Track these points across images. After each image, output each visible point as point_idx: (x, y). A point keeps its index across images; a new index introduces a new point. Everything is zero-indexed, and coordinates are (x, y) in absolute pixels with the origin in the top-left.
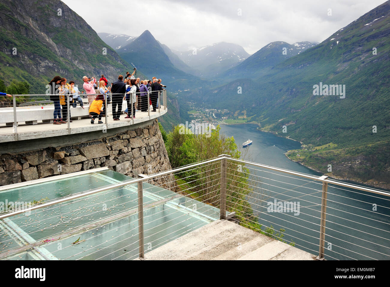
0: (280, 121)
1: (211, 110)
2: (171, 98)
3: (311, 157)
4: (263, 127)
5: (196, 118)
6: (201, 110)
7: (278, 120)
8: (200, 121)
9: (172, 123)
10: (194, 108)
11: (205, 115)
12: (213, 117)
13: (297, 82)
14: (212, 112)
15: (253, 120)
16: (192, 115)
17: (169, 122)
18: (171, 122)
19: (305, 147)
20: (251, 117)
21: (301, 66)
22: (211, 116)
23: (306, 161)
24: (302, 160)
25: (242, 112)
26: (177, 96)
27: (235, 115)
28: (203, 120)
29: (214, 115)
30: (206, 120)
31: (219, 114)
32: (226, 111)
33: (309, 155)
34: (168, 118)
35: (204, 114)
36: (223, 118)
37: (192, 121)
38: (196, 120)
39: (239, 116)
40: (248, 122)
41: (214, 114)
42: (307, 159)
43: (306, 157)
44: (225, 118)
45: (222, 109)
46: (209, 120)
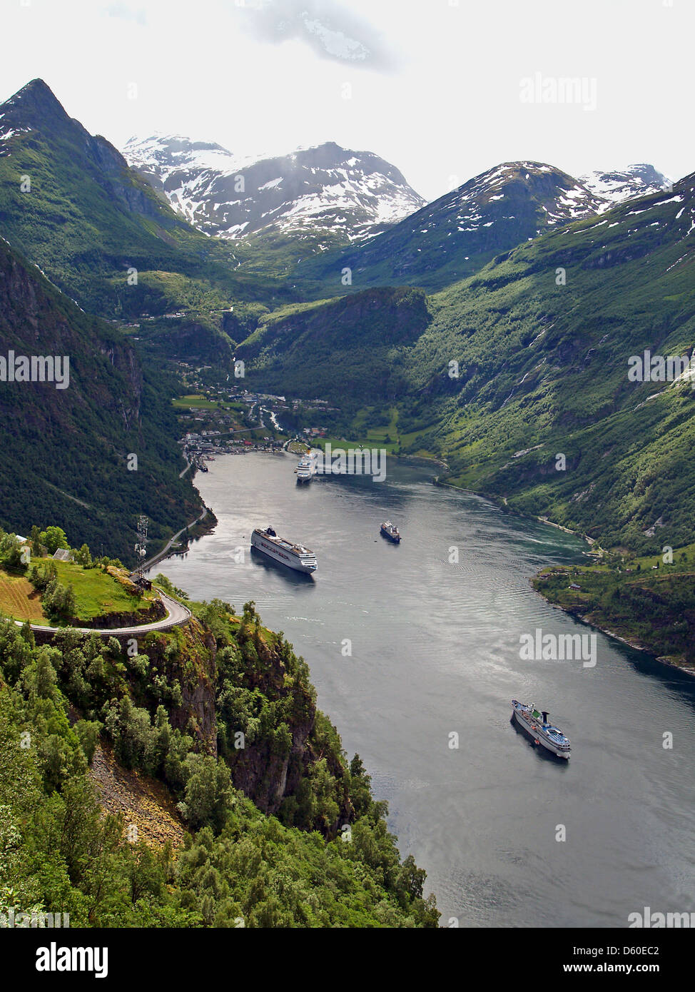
0: (518, 454)
1: (265, 397)
2: (108, 341)
3: (617, 594)
4: (457, 476)
5: (204, 425)
6: (224, 396)
7: (513, 454)
8: (218, 437)
9: (104, 439)
10: (200, 387)
11: (239, 417)
12: (270, 426)
13: (588, 316)
14: (269, 404)
15: (422, 448)
16: (187, 412)
17: (96, 434)
18: (104, 435)
19: (601, 556)
20: (416, 434)
21: (605, 260)
22: (262, 422)
23: (601, 609)
24: (586, 603)
25: (383, 414)
26: (135, 336)
27: (357, 424)
28: (230, 437)
29: (273, 418)
30: (242, 436)
31: (296, 417)
32: (321, 405)
33: (612, 588)
34: (94, 418)
35: (236, 414)
36: (307, 431)
37: (189, 436)
38: (204, 433)
39: (370, 428)
40: (402, 451)
41: (274, 415)
42: (605, 600)
43: (601, 594)
44: (315, 431)
45: (308, 396)
46: (254, 437)
